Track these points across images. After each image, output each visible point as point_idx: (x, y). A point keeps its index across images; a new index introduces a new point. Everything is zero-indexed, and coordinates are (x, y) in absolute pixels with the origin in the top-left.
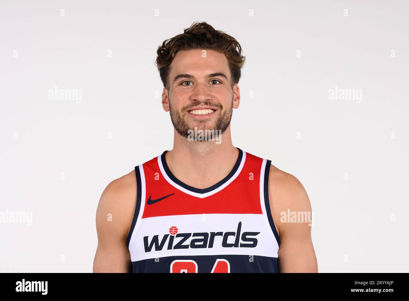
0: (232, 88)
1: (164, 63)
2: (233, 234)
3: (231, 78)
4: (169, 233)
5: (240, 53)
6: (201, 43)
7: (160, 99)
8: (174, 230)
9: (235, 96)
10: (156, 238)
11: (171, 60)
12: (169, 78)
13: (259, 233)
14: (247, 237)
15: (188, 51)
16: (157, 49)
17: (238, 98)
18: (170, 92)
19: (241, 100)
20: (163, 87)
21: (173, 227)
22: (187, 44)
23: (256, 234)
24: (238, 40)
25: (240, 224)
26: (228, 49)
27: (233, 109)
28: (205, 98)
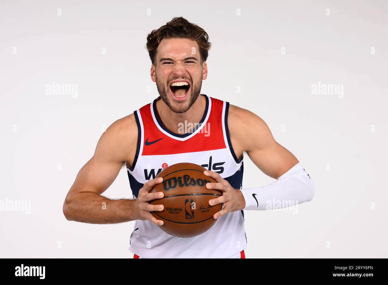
0: (202, 65)
1: (152, 47)
2: (206, 165)
3: (200, 58)
4: (162, 168)
5: (208, 40)
6: (179, 33)
7: (149, 73)
8: (166, 165)
9: (204, 71)
10: (153, 171)
11: (157, 45)
12: (156, 58)
13: (224, 162)
14: (217, 166)
15: (169, 39)
16: (146, 36)
17: (206, 72)
18: (157, 68)
19: (208, 73)
20: (152, 64)
21: (164, 164)
22: (169, 34)
23: (222, 163)
24: (206, 31)
25: (211, 158)
26: (199, 38)
27: (203, 80)
28: (182, 73)
